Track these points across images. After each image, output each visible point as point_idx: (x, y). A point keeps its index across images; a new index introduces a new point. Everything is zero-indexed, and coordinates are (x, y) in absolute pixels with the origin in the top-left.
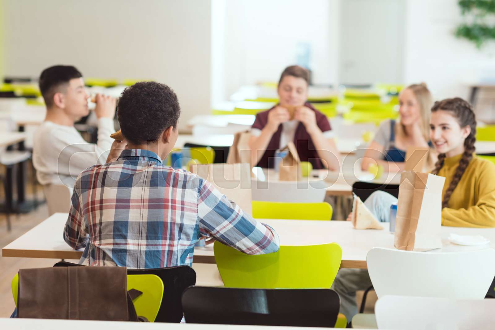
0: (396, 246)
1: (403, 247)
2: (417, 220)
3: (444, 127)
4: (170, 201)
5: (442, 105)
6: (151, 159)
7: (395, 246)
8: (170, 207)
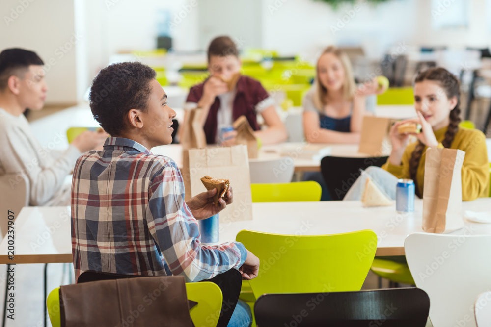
0: (425, 228)
1: (431, 229)
2: (447, 201)
3: (432, 98)
4: (130, 196)
5: (428, 75)
6: (125, 148)
7: (423, 229)
8: (130, 203)
